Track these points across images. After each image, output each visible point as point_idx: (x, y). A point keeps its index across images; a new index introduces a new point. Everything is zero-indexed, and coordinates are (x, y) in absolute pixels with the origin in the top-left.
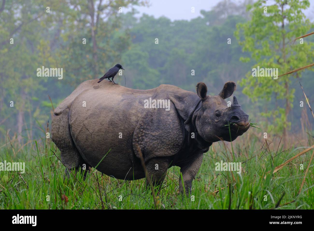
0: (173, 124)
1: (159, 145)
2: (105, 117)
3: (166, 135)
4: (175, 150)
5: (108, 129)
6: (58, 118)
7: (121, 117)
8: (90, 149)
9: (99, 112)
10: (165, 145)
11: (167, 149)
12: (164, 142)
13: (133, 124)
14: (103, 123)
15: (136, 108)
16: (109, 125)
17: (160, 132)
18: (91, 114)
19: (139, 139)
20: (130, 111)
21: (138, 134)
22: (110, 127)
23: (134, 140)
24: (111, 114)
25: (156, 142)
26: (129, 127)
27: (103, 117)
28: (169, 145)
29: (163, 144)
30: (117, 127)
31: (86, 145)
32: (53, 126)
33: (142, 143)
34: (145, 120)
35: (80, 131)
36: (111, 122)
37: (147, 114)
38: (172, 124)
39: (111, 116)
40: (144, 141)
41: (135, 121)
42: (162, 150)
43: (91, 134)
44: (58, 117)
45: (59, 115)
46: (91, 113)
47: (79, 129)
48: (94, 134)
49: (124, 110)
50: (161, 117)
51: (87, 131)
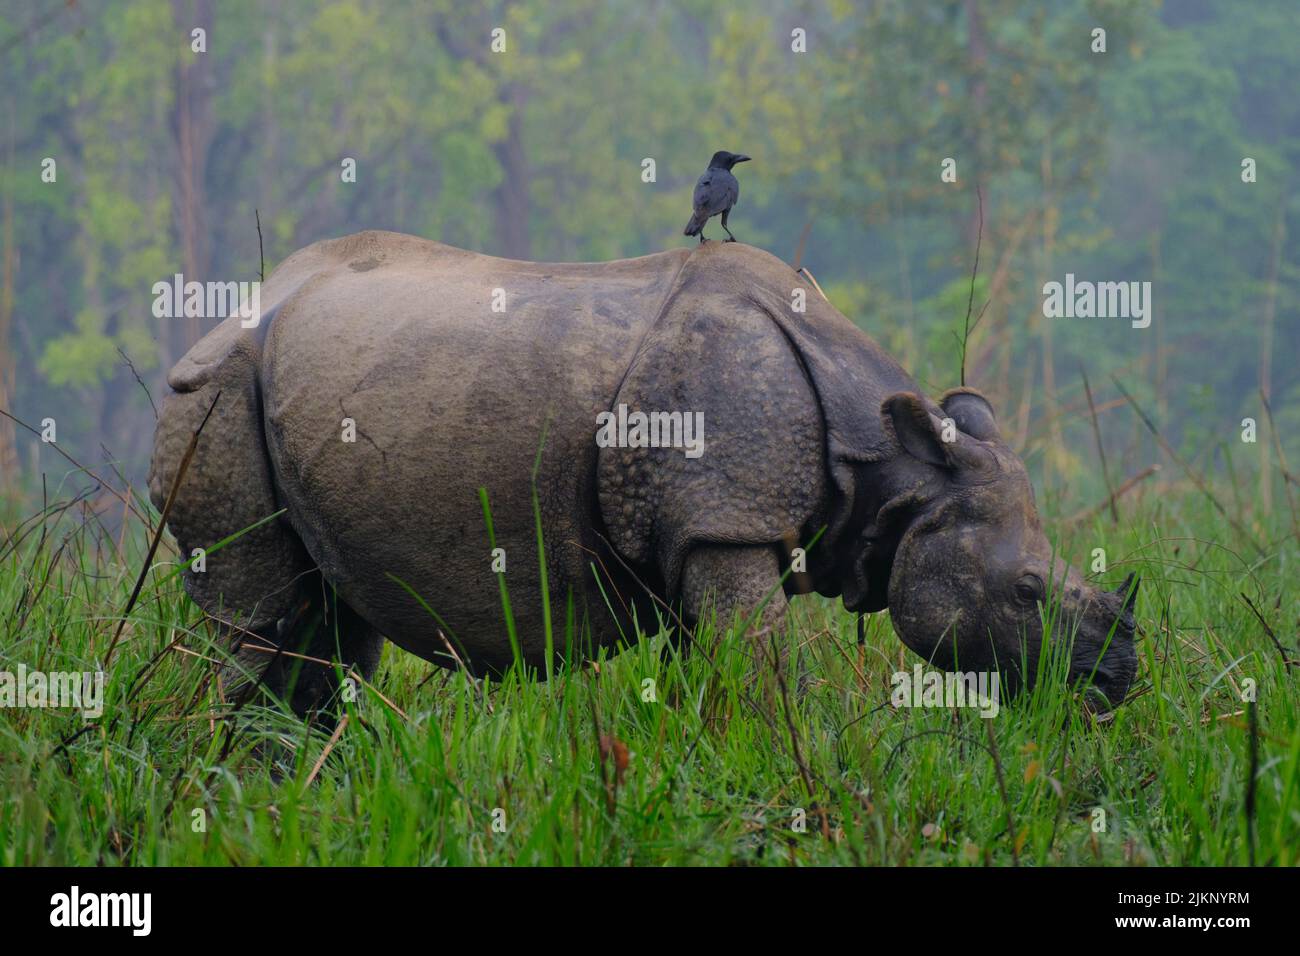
0: (777, 399)
1: (716, 494)
2: (447, 378)
3: (745, 451)
4: (786, 518)
5: (465, 427)
6: (192, 405)
7: (525, 376)
8: (375, 520)
9: (417, 354)
10: (742, 494)
11: (750, 510)
12: (737, 478)
13: (580, 402)
14: (441, 403)
15: (588, 335)
16: (468, 409)
17: (718, 438)
18: (377, 366)
19: (625, 477)
20: (564, 349)
21: (620, 455)
22: (476, 420)
23: (605, 482)
24: (474, 364)
25: (700, 485)
26: (561, 417)
27: (442, 377)
28: (756, 492)
29: (731, 490)
30: (508, 419)
31: (356, 504)
32: (168, 442)
33: (642, 491)
34: (647, 387)
35: (325, 444)
36: (478, 397)
37: (654, 363)
38: (772, 402)
39: (477, 370)
40: (648, 484)
41: (590, 389)
42: (727, 516)
43: (384, 453)
44: (190, 401)
45: (191, 391)
46: (378, 360)
47: (320, 434)
48: (399, 455)
49: (534, 343)
50: (723, 373)
51: (365, 441)
